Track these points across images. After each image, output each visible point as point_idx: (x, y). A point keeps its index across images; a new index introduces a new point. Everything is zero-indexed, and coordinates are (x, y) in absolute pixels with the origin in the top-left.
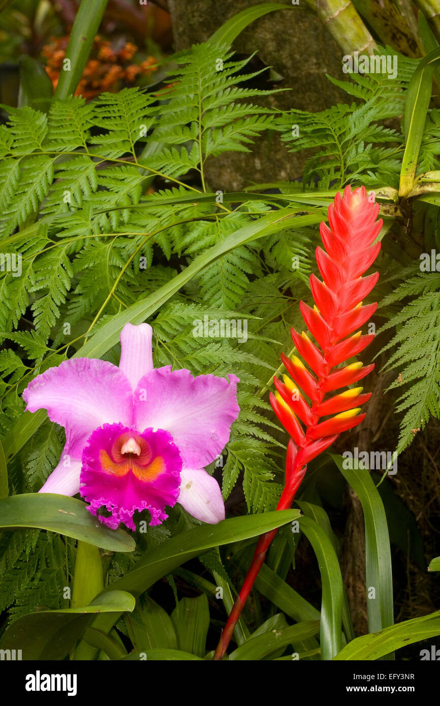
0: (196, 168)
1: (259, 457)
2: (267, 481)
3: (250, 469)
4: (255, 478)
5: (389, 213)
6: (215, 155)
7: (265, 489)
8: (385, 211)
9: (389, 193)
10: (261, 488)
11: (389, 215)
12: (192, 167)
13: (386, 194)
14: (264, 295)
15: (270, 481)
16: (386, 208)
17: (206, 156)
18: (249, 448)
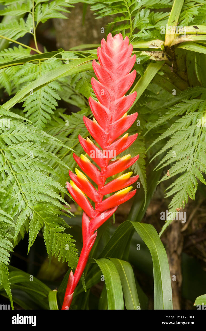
0: (31, 32)
1: (55, 216)
2: (60, 233)
3: (48, 224)
4: (52, 230)
5: (158, 58)
6: (43, 22)
7: (59, 238)
8: (155, 57)
9: (158, 44)
10: (56, 237)
11: (158, 59)
12: (27, 32)
13: (156, 44)
14: (77, 123)
15: (62, 232)
16: (156, 54)
17: (38, 23)
18: (48, 210)
